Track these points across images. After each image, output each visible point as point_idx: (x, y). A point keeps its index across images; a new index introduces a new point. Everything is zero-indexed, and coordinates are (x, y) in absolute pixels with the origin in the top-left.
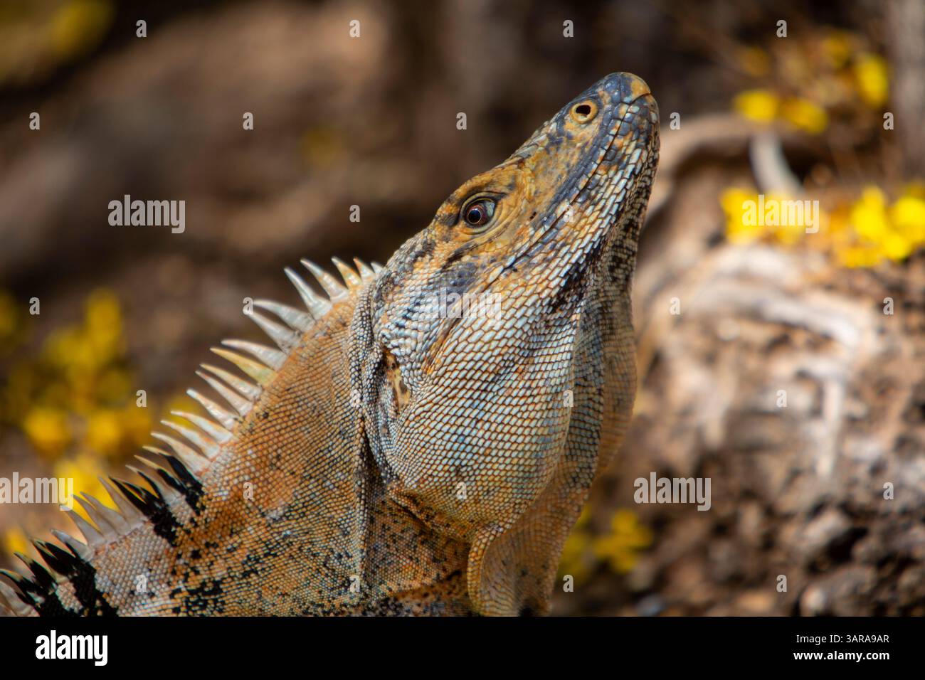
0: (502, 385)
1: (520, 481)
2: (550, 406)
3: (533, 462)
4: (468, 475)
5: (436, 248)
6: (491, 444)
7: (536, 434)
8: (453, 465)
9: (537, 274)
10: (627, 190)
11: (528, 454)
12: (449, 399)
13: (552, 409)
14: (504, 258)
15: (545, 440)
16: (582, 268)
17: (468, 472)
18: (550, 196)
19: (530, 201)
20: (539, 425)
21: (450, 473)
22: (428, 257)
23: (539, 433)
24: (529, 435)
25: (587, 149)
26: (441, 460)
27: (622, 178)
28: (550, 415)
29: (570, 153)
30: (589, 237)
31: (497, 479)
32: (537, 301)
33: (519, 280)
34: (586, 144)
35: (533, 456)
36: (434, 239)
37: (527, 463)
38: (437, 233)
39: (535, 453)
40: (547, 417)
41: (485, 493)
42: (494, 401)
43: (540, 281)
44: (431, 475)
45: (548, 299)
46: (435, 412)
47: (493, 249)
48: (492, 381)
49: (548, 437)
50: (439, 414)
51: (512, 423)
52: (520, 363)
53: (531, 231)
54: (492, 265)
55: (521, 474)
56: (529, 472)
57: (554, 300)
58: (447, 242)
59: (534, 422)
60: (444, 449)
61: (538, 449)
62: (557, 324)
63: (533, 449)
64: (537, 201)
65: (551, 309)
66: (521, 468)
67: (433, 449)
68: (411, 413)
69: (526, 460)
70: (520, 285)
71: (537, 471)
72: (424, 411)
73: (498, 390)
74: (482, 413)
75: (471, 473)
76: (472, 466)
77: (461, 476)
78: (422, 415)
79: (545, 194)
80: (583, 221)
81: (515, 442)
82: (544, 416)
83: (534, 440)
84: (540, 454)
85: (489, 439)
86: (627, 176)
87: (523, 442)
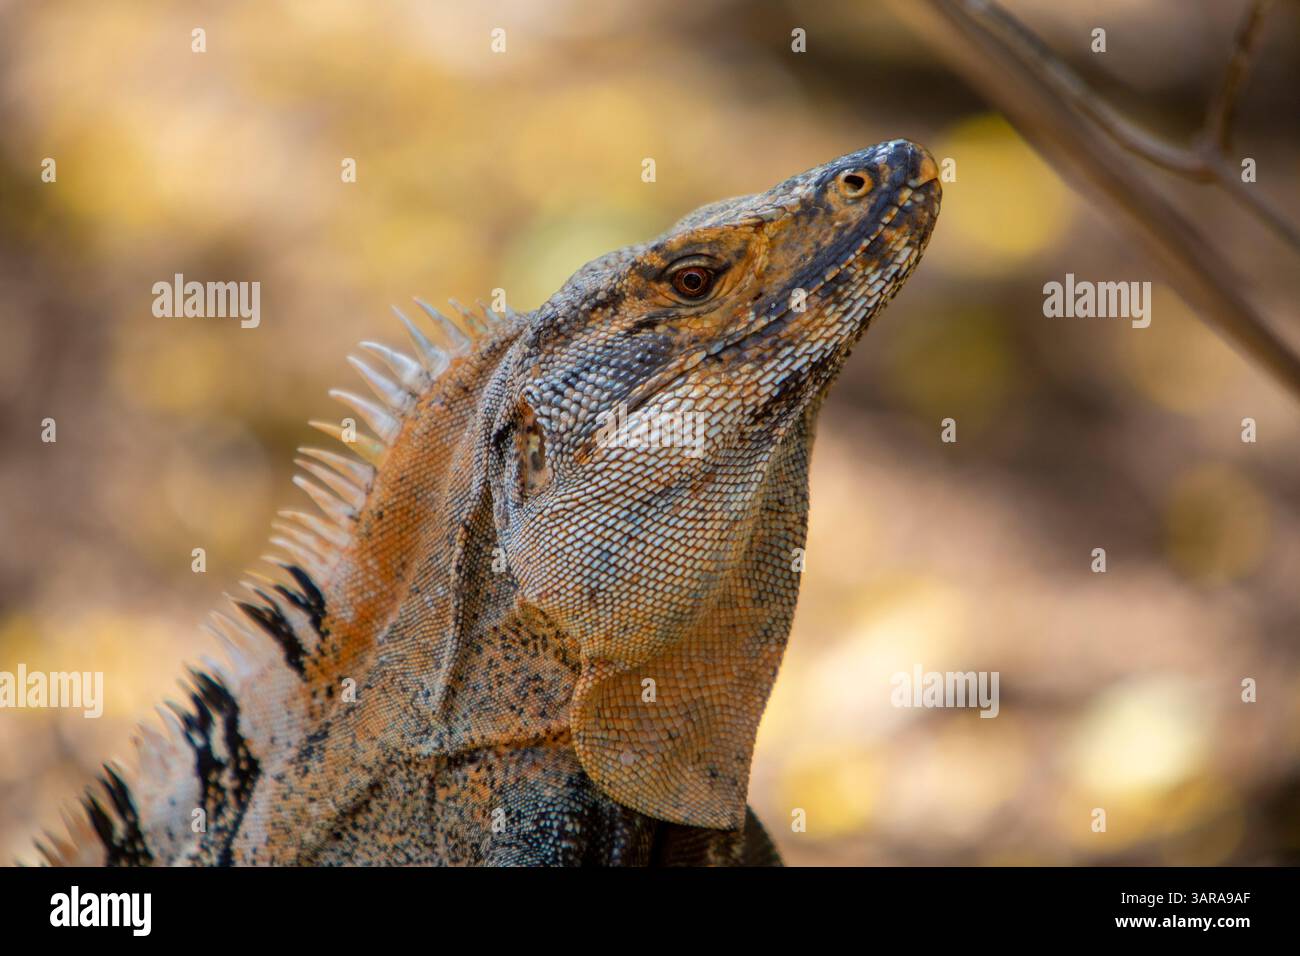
0: (669, 502)
1: (668, 623)
2: (725, 535)
3: (690, 602)
4: (604, 602)
5: (624, 303)
6: (641, 570)
7: (700, 569)
8: (588, 586)
9: (747, 373)
10: (882, 294)
11: (685, 591)
12: (600, 502)
13: (725, 539)
14: (711, 341)
15: (709, 577)
16: (803, 378)
17: (605, 599)
18: (785, 277)
19: (760, 277)
20: (705, 557)
21: (582, 595)
22: (611, 310)
23: (704, 567)
24: (691, 567)
25: (846, 233)
26: (574, 577)
27: (881, 278)
28: (722, 548)
29: (825, 231)
30: (822, 342)
31: (640, 615)
32: (738, 408)
33: (723, 375)
34: (848, 225)
35: (691, 595)
36: (624, 290)
37: (681, 602)
38: (630, 284)
39: (693, 592)
40: (718, 549)
41: (621, 630)
42: (656, 518)
43: (749, 382)
44: (557, 592)
45: (753, 408)
46: (579, 513)
47: (698, 326)
48: (659, 494)
49: (714, 574)
50: (583, 518)
51: (673, 549)
52: (699, 478)
53: (751, 315)
54: (692, 346)
55: (671, 615)
56: (682, 613)
57: (759, 411)
58: (640, 299)
59: (701, 552)
60: (581, 564)
61: (699, 587)
62: (755, 438)
63: (693, 586)
64: (768, 280)
65: (753, 419)
66: (673, 608)
67: (567, 560)
68: (547, 507)
69: (681, 598)
70: (723, 381)
71: (691, 613)
72: (564, 509)
73: (664, 507)
74: (638, 530)
75: (608, 601)
76: (611, 593)
77: (595, 601)
78: (561, 513)
79: (779, 273)
80: (819, 321)
81: (672, 574)
82: (714, 548)
83: (696, 576)
84: (700, 593)
85: (641, 564)
86: (888, 278)
87: (681, 576)
